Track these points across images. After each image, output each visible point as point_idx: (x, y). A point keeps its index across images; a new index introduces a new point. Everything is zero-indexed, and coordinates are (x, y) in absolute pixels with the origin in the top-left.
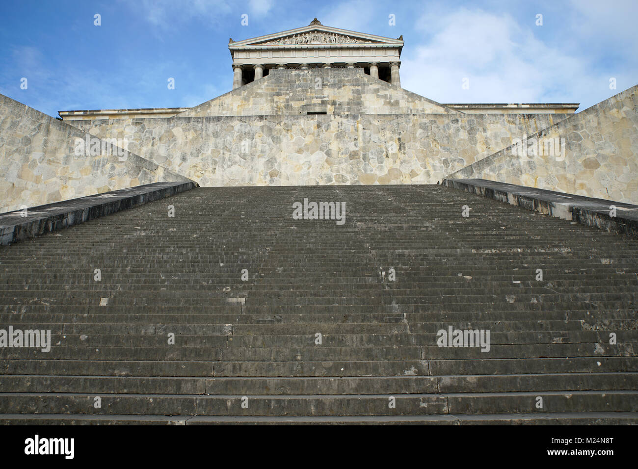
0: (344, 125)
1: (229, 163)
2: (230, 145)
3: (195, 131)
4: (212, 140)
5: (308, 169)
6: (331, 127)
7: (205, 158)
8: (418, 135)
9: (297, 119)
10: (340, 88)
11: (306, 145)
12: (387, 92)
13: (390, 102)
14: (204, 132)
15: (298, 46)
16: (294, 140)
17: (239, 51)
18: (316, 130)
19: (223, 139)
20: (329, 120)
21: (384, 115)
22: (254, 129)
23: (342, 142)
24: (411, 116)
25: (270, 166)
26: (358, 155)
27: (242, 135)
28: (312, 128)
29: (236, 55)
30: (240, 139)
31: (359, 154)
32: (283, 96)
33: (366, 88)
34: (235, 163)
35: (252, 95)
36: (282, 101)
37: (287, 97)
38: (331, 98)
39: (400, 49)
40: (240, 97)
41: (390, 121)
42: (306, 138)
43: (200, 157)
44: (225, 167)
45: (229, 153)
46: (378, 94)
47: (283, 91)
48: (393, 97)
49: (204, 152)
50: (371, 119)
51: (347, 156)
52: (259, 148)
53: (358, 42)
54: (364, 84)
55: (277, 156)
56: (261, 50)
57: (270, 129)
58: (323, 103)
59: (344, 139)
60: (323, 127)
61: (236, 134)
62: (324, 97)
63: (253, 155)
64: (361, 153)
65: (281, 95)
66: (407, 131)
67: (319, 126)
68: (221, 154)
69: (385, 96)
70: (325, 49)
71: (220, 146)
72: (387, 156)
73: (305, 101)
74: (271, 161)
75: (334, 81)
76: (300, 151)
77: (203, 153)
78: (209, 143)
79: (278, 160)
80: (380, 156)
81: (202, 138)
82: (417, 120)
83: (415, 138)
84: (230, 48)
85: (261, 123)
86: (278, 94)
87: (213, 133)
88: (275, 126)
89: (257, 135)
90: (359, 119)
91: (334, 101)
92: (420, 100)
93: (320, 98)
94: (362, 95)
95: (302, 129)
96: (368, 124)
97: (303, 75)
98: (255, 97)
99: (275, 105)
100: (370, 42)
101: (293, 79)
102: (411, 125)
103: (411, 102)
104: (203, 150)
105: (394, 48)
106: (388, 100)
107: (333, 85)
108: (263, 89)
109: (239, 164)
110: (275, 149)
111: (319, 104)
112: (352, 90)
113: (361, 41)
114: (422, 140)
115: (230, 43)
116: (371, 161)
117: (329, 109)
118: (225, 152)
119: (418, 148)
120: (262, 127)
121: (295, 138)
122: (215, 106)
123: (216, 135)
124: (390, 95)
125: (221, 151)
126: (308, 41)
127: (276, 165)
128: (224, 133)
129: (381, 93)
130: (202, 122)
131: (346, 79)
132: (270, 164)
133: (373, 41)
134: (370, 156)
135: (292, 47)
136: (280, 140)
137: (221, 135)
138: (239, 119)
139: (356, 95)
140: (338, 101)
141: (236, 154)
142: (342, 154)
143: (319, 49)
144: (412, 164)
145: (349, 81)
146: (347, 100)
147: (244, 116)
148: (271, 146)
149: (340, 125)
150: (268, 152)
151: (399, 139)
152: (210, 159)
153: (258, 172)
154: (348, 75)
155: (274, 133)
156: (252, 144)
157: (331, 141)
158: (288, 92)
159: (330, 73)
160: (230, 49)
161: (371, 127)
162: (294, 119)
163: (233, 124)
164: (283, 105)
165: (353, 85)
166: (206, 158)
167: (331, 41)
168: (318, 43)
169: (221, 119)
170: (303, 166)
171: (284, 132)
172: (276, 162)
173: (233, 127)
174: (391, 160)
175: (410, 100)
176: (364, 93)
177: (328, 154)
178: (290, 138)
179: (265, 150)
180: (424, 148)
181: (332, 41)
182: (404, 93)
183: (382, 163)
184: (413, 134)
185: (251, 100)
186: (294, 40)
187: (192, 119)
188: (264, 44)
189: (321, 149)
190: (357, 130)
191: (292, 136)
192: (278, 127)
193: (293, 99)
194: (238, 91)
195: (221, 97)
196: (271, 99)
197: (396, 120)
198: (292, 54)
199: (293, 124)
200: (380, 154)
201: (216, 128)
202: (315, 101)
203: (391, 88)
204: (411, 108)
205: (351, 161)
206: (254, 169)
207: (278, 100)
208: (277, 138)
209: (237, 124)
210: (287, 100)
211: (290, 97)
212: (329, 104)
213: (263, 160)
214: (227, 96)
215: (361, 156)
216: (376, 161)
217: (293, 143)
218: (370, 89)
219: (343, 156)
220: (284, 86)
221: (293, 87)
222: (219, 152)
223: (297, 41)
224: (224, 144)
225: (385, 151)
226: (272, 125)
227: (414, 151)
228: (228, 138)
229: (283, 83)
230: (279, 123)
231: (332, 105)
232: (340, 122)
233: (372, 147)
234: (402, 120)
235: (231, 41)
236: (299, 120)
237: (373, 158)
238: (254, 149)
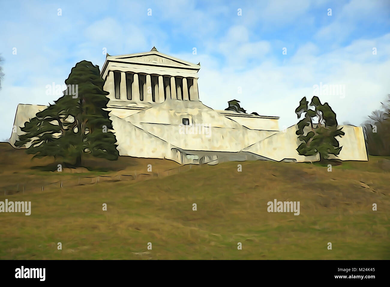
2: (172, 134)
10: (193, 109)
15: (145, 63)
38: (190, 113)
40: (156, 109)
46: (208, 113)
47: (173, 108)
51: (208, 140)
56: (125, 63)
70: (159, 66)
71: (169, 134)
73: (181, 113)
74: (185, 141)
76: (194, 138)
86: (171, 110)
93: (187, 113)
94: (202, 113)
99: (170, 115)
101: (176, 104)
102: (226, 131)
105: (195, 69)
108: (165, 107)
112: (197, 110)
114: (229, 136)
123: (167, 130)
128: (170, 130)
131: (196, 105)
133: (184, 64)
135: (142, 63)
139: (199, 112)
140: (193, 114)
143: (156, 66)
146: (196, 114)
164: (173, 114)
168: (156, 62)
174: (220, 142)
180: (230, 139)
184: (227, 134)
189: (200, 138)
196: (168, 112)
198: (142, 67)
211: (175, 111)
213: (183, 140)
221: (176, 107)
227: (227, 140)
229: (172, 105)
233: (215, 138)
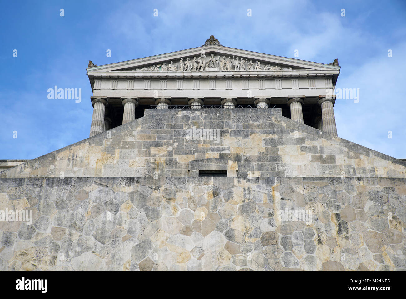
0: (252, 193)
1: (78, 249)
2: (82, 220)
3: (28, 199)
4: (54, 214)
5: (199, 259)
6: (235, 196)
7: (41, 240)
8: (366, 209)
9: (184, 183)
10: (246, 136)
11: (196, 222)
12: (315, 143)
13: (321, 158)
14: (42, 201)
15: (186, 74)
16: (178, 215)
17: (101, 78)
18: (211, 200)
19: (71, 212)
20: (231, 185)
21: (314, 179)
22: (120, 197)
23: (249, 218)
24: (355, 182)
25: (141, 254)
26: (274, 239)
27: (101, 206)
28: (206, 196)
29: (97, 84)
30: (98, 210)
31: (276, 236)
32: (165, 147)
33: (285, 136)
34: (88, 248)
35: (118, 144)
36: (161, 154)
37: (170, 148)
38: (233, 151)
39: (334, 79)
40: (100, 147)
41: (323, 188)
42: (196, 211)
43: (34, 240)
44: (72, 254)
45: (79, 234)
46: (303, 145)
47: (164, 139)
48: (325, 150)
49: (41, 232)
50: (293, 184)
51: (258, 239)
52: (126, 226)
53: (273, 68)
54: (282, 132)
55: (152, 239)
56: (134, 79)
57: (143, 198)
58: (222, 157)
59: (253, 214)
60: (222, 195)
61: (92, 204)
62: (223, 150)
63: (115, 236)
64: (280, 236)
65: (162, 146)
66: (349, 203)
67: (215, 194)
68: (67, 235)
69: (313, 149)
70: (224, 78)
71: (66, 222)
72: (320, 242)
73: (196, 154)
74: (143, 246)
75: (238, 126)
76: (186, 231)
77: (38, 234)
78: (49, 217)
79: (153, 245)
80: (308, 241)
81: (39, 209)
82: (364, 187)
83: (362, 214)
84: (89, 74)
85: (130, 189)
86: (157, 144)
87: (57, 203)
88: (151, 193)
89: (123, 206)
90: (275, 185)
91: (237, 155)
92: (368, 155)
93: (218, 150)
94: (279, 147)
95: (191, 198)
96: (289, 191)
97: (194, 118)
98: (122, 148)
99: (152, 160)
100: (290, 69)
101: (179, 123)
102: (355, 194)
103: (354, 157)
104: (39, 229)
105: (325, 77)
106: (317, 155)
107: (237, 133)
108: (134, 136)
109: (93, 250)
110: (149, 228)
111: (216, 159)
112: (264, 139)
113: (276, 67)
114: (374, 218)
115: (89, 67)
116: (295, 248)
117: (231, 167)
118: (74, 232)
119: (368, 230)
120: (132, 195)
121: (180, 211)
122: (62, 159)
123: (61, 205)
124: (321, 147)
125: (67, 231)
126: (201, 67)
127: (150, 252)
128: (73, 202)
129: (307, 144)
130: (41, 186)
131: (256, 124)
132: (141, 251)
133: (294, 68)
134: (294, 241)
135: (179, 74)
136: (158, 214)
137: (70, 206)
138: (98, 181)
139: (270, 147)
140: (244, 155)
141: (89, 235)
142: (251, 236)
143: (217, 79)
144: (361, 254)
145: (259, 127)
146: (257, 154)
147: (105, 178)
148: (143, 222)
149: (247, 192)
150: (138, 232)
151: (338, 215)
152: (48, 242)
153: (121, 263)
154: (258, 118)
155: (149, 204)
156: (115, 219)
157: (233, 217)
158: (171, 141)
159: (232, 115)
160: (89, 76)
161: (294, 196)
162: (179, 183)
163: (87, 189)
164: (163, 160)
165: (266, 133)
166: (42, 242)
167: (233, 67)
168: (216, 69)
169: (71, 181)
170: (191, 254)
171: (164, 202)
172: (151, 248)
173: (87, 193)
174: (325, 248)
175: (352, 154)
176: (282, 144)
177: (230, 235)
178: (173, 211)
179: (134, 229)
180: (378, 230)
181: (236, 68)
182: (342, 144)
183: (312, 251)
184: (359, 208)
185: (117, 151)
186: (182, 65)
187: (26, 180)
188: (138, 70)
189: (219, 229)
190: (272, 200)
191: (175, 208)
192: (155, 194)
193: (178, 151)
194: (98, 139)
195: (72, 147)
196: (146, 151)
197: (332, 187)
198: (179, 85)
199: (177, 190)
200: (308, 238)
201: (62, 195)
202: (211, 155)
203: (322, 137)
204: (355, 166)
205: (264, 248)
206: (115, 258)
207: (155, 153)
208: (154, 210)
209: (94, 190)
210: (170, 153)
211: (174, 148)
212: (230, 159)
213: (131, 245)
214: (81, 146)
215: (280, 240)
216: (303, 249)
217: (178, 218)
218: (291, 139)
219: (252, 240)
220: (166, 133)
221: (179, 134)
222: (63, 231)
223: (186, 66)
224: (72, 219)
225: (316, 233)
226: (147, 191)
227: (362, 234)
228: (80, 210)
229: (165, 129)
230: (157, 188)
231: (235, 161)
232: (247, 188)
233: (296, 227)
234: (341, 188)
235: (91, 64)
236: (187, 185)
237: (297, 244)
238: (118, 226)
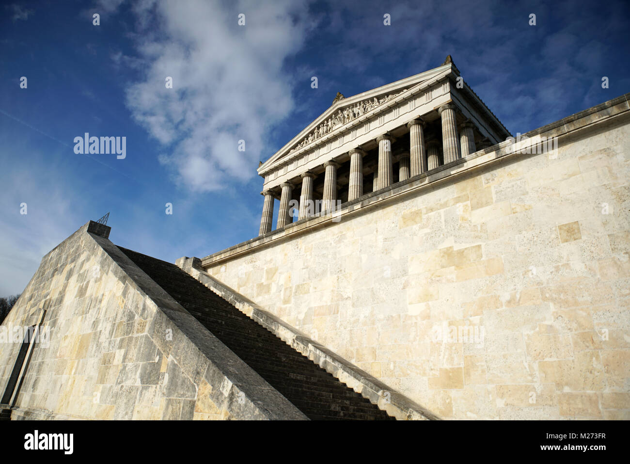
17: (267, 173)
29: (266, 180)
39: (451, 79)
70: (349, 131)
84: (259, 173)
105: (440, 83)
126: (330, 128)
133: (407, 88)
135: (314, 145)
160: (260, 175)
167: (355, 115)
168: (340, 125)
186: (316, 134)
188: (288, 154)
223: (319, 134)
235: (260, 163)
